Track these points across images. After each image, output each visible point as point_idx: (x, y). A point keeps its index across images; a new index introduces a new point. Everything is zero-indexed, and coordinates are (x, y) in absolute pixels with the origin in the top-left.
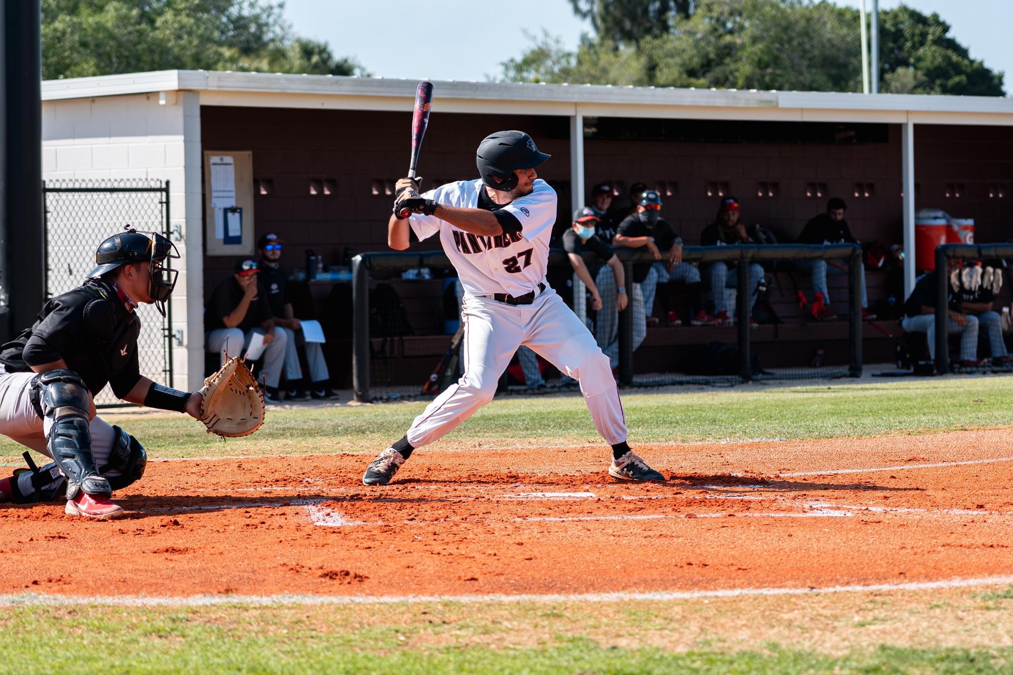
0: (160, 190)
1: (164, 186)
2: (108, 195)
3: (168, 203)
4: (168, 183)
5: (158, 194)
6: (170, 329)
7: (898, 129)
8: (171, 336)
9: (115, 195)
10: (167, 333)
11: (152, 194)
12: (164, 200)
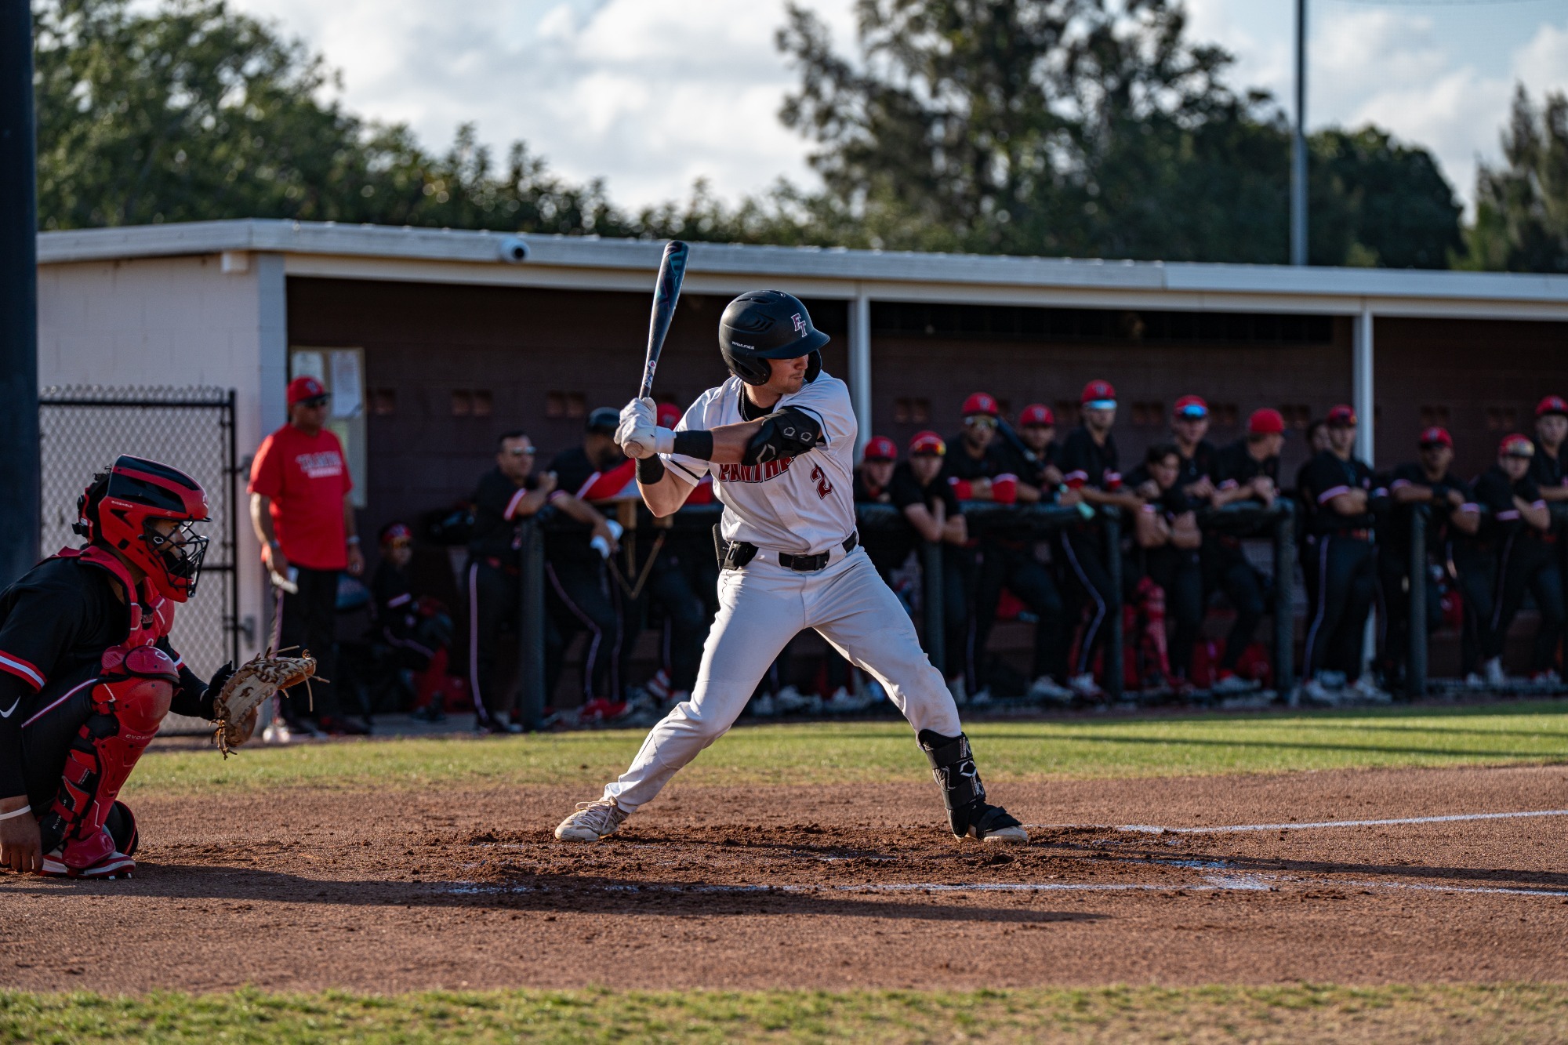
0: (219, 405)
1: (226, 398)
2: (138, 412)
3: (233, 425)
4: (232, 394)
5: (218, 412)
6: (235, 618)
7: (1348, 323)
8: (236, 628)
9: (149, 412)
10: (230, 623)
11: (208, 412)
12: (227, 419)
